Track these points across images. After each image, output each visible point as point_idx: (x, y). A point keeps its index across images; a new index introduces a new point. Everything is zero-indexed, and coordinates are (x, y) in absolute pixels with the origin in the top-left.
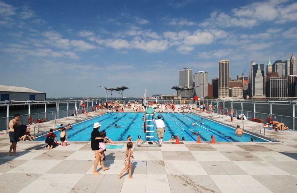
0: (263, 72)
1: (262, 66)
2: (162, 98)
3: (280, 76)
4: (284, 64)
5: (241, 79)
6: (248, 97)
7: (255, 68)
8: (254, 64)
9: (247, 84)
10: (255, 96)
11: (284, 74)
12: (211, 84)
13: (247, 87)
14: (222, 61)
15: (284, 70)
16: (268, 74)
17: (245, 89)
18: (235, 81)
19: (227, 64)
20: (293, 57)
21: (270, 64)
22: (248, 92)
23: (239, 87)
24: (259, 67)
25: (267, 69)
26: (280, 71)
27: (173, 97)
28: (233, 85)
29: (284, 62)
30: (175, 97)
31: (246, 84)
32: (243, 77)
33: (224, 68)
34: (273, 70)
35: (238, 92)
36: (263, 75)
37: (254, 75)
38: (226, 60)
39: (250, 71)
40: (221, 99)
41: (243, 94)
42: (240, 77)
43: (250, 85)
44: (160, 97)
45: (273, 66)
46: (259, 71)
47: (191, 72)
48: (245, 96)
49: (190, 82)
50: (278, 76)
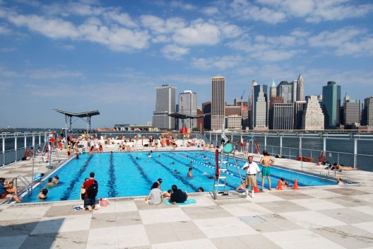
0: (265, 96)
1: (265, 87)
2: (129, 129)
3: (285, 103)
4: (290, 86)
5: (240, 104)
6: (247, 129)
7: (257, 89)
8: (256, 84)
9: (247, 112)
10: (256, 128)
11: (290, 99)
12: (201, 109)
13: (247, 115)
14: (215, 77)
15: (290, 94)
16: (272, 99)
17: (244, 119)
18: (232, 107)
19: (221, 83)
20: (301, 78)
21: (274, 85)
22: (248, 123)
23: (236, 116)
24: (261, 89)
25: (271, 92)
26: (286, 95)
27: (146, 129)
28: (229, 112)
29: (291, 84)
30: (150, 129)
31: (245, 111)
32: (242, 101)
33: (218, 87)
34: (278, 94)
35: (236, 121)
36: (266, 100)
37: (256, 100)
38: (221, 77)
39: (250, 93)
40: (214, 131)
41: (242, 125)
42: (238, 101)
43: (250, 113)
44: (127, 129)
45: (278, 88)
46: (261, 94)
47: (173, 91)
48: (244, 128)
49: (172, 106)
50: (283, 102)
